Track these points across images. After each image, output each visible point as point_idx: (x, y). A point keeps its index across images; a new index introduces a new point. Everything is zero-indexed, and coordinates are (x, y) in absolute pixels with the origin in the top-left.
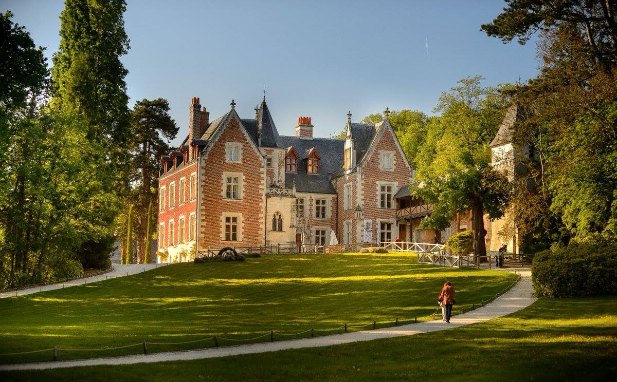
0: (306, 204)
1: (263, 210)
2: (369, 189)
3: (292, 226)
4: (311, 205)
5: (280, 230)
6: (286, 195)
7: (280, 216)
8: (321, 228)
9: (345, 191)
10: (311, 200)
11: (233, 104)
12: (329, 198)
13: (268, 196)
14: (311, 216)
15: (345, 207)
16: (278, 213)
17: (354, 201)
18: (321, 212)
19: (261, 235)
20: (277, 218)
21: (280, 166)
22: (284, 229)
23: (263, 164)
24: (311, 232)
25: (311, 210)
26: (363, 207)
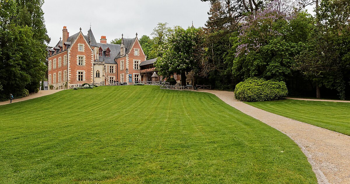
0: (106, 67)
1: (93, 69)
2: (131, 63)
3: (103, 76)
4: (108, 68)
5: (99, 77)
6: (101, 64)
7: (99, 72)
8: (112, 76)
9: (121, 63)
10: (108, 66)
11: (81, 29)
12: (115, 66)
13: (94, 65)
14: (108, 72)
15: (121, 69)
16: (98, 71)
17: (125, 67)
18: (111, 70)
19: (92, 79)
20: (98, 72)
21: (97, 53)
22: (100, 77)
23: (92, 52)
24: (108, 78)
25: (108, 70)
26: (128, 69)
